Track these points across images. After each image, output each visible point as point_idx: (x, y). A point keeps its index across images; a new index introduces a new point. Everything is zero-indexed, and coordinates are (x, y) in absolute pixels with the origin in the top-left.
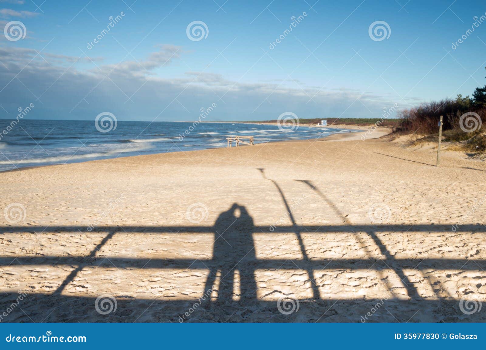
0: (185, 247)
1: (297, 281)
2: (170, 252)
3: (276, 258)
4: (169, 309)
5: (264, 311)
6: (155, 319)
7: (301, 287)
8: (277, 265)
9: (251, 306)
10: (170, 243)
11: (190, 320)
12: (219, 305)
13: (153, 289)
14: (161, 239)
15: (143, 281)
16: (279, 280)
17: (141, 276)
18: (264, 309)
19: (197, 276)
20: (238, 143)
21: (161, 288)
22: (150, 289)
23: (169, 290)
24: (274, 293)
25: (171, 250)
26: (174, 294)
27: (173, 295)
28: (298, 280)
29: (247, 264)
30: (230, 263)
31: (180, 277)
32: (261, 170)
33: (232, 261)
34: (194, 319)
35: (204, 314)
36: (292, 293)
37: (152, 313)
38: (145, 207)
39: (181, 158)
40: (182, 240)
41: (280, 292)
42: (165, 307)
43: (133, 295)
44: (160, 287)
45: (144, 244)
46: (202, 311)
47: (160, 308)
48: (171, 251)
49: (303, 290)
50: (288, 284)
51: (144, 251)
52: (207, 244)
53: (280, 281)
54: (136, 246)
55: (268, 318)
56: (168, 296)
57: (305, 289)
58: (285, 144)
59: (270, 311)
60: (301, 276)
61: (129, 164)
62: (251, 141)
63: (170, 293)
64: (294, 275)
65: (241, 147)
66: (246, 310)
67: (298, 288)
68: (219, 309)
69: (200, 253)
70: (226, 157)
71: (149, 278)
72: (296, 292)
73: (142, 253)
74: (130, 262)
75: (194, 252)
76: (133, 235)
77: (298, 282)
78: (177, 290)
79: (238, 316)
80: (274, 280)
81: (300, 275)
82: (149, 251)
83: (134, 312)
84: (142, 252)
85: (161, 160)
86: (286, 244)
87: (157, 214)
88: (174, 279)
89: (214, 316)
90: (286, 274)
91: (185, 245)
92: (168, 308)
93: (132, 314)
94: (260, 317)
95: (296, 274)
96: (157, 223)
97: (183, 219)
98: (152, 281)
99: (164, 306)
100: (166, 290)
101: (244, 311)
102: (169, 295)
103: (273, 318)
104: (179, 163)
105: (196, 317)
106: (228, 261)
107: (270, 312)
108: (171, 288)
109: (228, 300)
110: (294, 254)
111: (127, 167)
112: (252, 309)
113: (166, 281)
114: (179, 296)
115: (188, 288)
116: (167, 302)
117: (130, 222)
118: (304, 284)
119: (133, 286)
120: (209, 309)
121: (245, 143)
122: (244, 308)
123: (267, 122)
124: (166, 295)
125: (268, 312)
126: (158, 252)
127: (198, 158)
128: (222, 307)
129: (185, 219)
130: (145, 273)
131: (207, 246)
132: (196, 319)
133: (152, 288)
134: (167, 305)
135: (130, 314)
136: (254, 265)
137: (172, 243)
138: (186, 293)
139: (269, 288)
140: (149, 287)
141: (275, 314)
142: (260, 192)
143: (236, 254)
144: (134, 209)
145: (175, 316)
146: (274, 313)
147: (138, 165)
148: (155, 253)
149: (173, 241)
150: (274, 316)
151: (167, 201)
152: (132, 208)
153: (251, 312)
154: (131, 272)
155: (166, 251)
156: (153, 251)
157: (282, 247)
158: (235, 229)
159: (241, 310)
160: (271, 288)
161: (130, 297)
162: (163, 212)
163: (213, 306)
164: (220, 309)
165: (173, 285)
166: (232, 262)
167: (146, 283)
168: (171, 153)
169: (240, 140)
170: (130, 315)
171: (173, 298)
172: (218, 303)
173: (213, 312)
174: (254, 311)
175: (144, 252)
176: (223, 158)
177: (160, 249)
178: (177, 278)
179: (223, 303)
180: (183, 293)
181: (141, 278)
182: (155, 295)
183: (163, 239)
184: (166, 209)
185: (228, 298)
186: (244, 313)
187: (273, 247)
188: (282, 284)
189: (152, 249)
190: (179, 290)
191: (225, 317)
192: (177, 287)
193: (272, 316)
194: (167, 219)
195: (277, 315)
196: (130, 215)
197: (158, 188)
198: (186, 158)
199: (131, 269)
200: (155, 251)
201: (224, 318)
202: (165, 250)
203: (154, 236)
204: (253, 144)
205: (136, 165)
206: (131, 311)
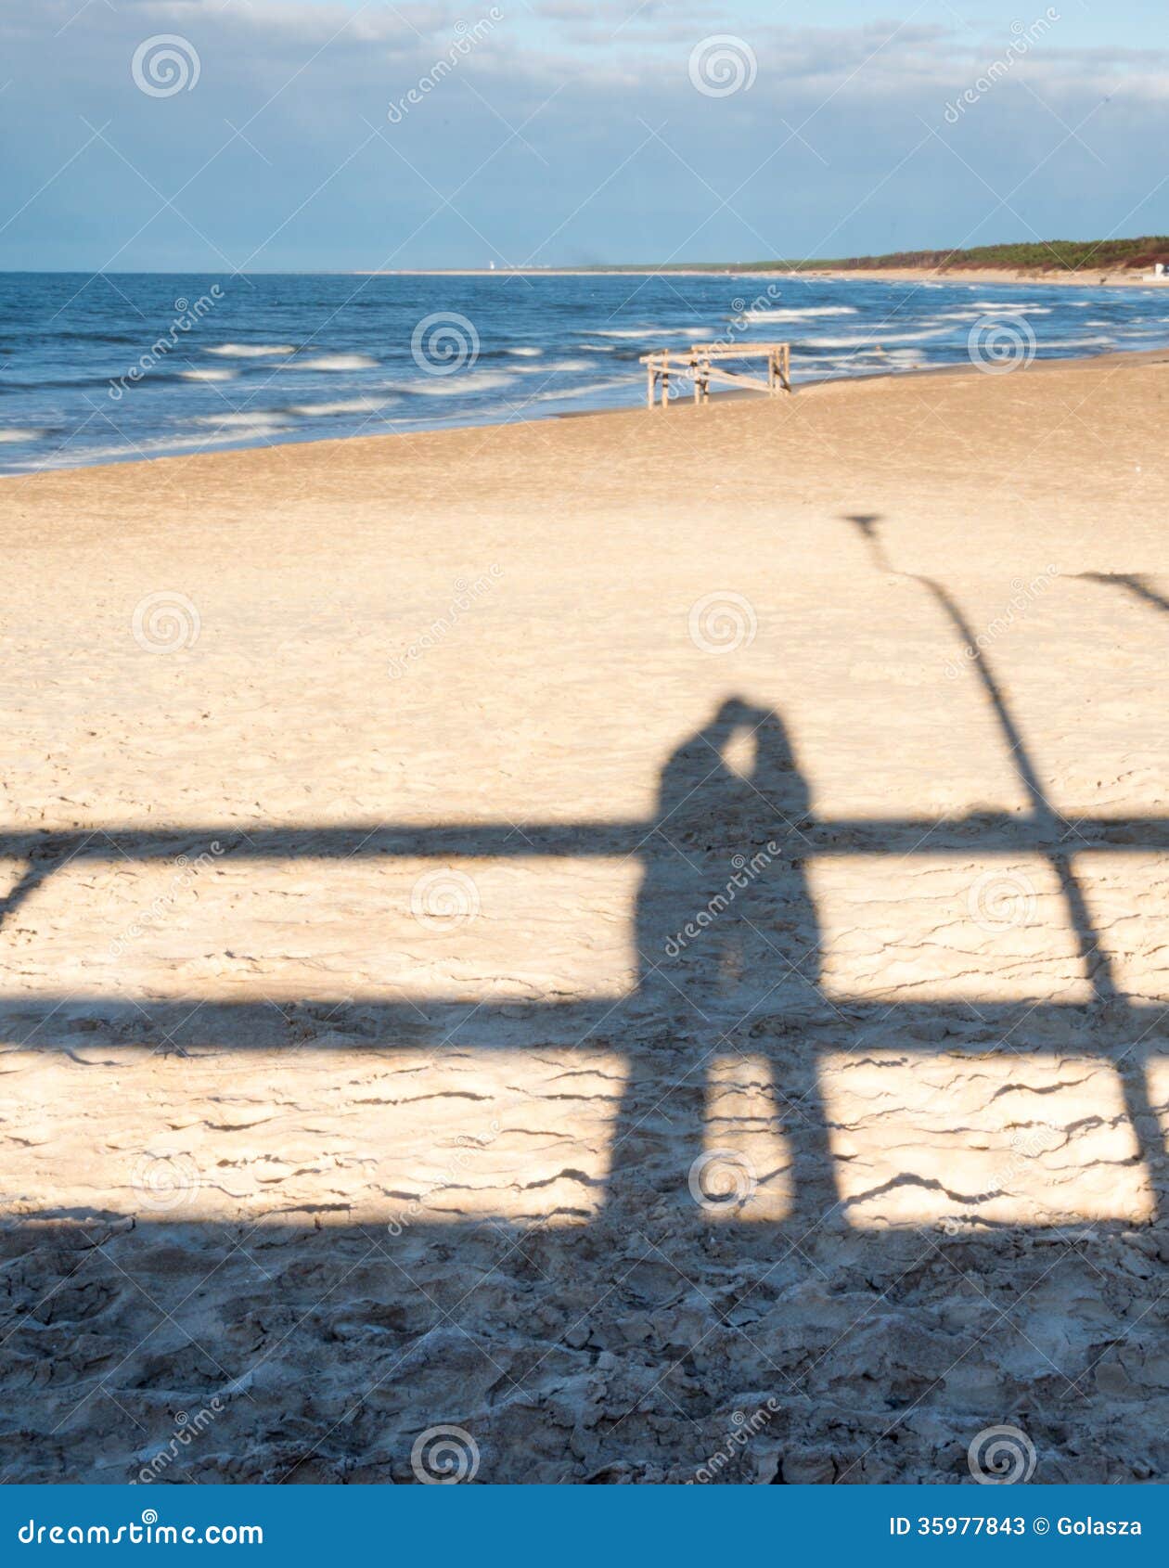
0: (403, 940)
1: (1028, 1125)
2: (326, 968)
3: (906, 994)
4: (315, 1275)
5: (841, 1288)
6: (238, 1337)
7: (1049, 1160)
8: (916, 1037)
9: (768, 1260)
10: (329, 918)
11: (425, 1338)
12: (590, 1256)
13: (228, 1169)
14: (279, 900)
15: (175, 1128)
16: (923, 1116)
17: (163, 1098)
18: (842, 1278)
19: (474, 1097)
20: (703, 384)
21: (276, 1160)
22: (214, 1172)
23: (317, 1171)
24: (896, 1190)
25: (328, 955)
26: (343, 1194)
27: (338, 1200)
28: (1035, 1120)
29: (746, 1031)
30: (655, 1023)
31: (378, 1101)
32: (864, 523)
33: (662, 1015)
34: (450, 1332)
35: (510, 1303)
36: (1000, 1193)
37: (222, 1299)
38: (192, 727)
39: (393, 471)
40: (391, 902)
41: (933, 1185)
42: (295, 1266)
43: (118, 1204)
44: (267, 1157)
45: (185, 925)
46: (495, 1288)
47: (268, 1276)
48: (330, 962)
49: (1060, 1175)
50: (979, 1140)
51: (183, 960)
52: (530, 924)
53: (927, 1126)
54: (142, 936)
55: (863, 1327)
56: (309, 1209)
57: (1068, 1173)
58: (962, 384)
59: (876, 1289)
60: (1047, 1097)
61: (105, 504)
62: (777, 372)
63: (319, 1191)
64: (1009, 1088)
65: (720, 404)
66: (742, 1281)
67: (1029, 1162)
68: (589, 1278)
69: (494, 973)
70: (637, 460)
71: (211, 1111)
72: (1021, 1187)
73: (171, 972)
74: (106, 1022)
75: (457, 968)
76: (123, 880)
77: (1035, 1128)
78: (364, 1176)
79: (697, 1316)
80: (895, 1118)
81: (1042, 1091)
82: (213, 961)
83: (125, 1296)
84: (173, 967)
85: (287, 478)
86: (965, 919)
87: (259, 762)
88: (345, 1110)
89: (565, 1315)
90: (961, 1083)
91: (408, 929)
92: (308, 1272)
93: (112, 1310)
94: (816, 1322)
95: (1020, 1087)
96: (256, 811)
97: (397, 790)
98: (227, 1128)
99: (290, 1260)
100: (300, 1172)
101: (728, 1289)
102: (320, 1202)
103: (889, 1326)
104: (383, 497)
105: (464, 1323)
106: (642, 1016)
107: (873, 1296)
108: (330, 1160)
109: (642, 1227)
110: (1008, 973)
111: (100, 521)
112: (769, 1274)
113: (300, 1123)
114: (372, 1208)
115: (422, 1164)
116: (305, 1237)
117: (109, 812)
118: (1068, 1140)
119: (120, 1154)
120: (534, 1279)
121: (742, 381)
122: (731, 1272)
123: (866, 263)
124: (298, 1204)
125: (864, 1295)
126: (263, 965)
127: (487, 468)
128: (610, 1265)
129: (408, 791)
130: (189, 1085)
131: (528, 935)
132: (465, 1334)
133: (224, 1163)
134: (303, 1255)
135: (98, 1312)
136: (786, 1033)
137: (335, 916)
138: (414, 1192)
139: (869, 1160)
140: (209, 1161)
141: (900, 1308)
142: (822, 642)
143: (688, 974)
144: (134, 741)
145: (348, 1319)
146: (894, 1299)
147: (160, 507)
148: (245, 976)
149: (345, 909)
150: (896, 1317)
151: (309, 693)
152: (121, 735)
153: (770, 1293)
154: (114, 1078)
155: (303, 961)
156: (232, 965)
157: (941, 938)
158: (683, 841)
159: (712, 1284)
160: (881, 1162)
161: (105, 1214)
162: (290, 756)
163: (556, 1258)
164: (596, 1275)
165: (338, 1145)
166: (663, 1021)
167: (195, 1137)
168: (336, 441)
169: (717, 363)
170: (99, 1317)
171: (342, 1216)
172: (584, 1243)
173: (558, 1291)
174: (783, 1288)
175: (182, 970)
176: (620, 466)
177: (273, 952)
178: (360, 1108)
179: (612, 1243)
180: (391, 1188)
181: (166, 1110)
182: (239, 1203)
183: (291, 899)
184: (305, 736)
185: (642, 1215)
186: (732, 1298)
187: (889, 936)
188: (940, 1139)
189: (230, 954)
190: (370, 1171)
191: (620, 1321)
192: (364, 1156)
193: (886, 1318)
194: (308, 789)
195: (913, 1310)
196: (109, 771)
197: (267, 630)
198: (421, 469)
199: (109, 1064)
200: (246, 965)
201: (618, 1328)
202: (301, 954)
203: (240, 880)
204: (786, 386)
205: (150, 507)
206: (107, 1291)
